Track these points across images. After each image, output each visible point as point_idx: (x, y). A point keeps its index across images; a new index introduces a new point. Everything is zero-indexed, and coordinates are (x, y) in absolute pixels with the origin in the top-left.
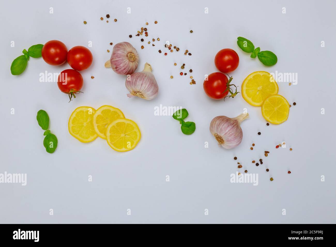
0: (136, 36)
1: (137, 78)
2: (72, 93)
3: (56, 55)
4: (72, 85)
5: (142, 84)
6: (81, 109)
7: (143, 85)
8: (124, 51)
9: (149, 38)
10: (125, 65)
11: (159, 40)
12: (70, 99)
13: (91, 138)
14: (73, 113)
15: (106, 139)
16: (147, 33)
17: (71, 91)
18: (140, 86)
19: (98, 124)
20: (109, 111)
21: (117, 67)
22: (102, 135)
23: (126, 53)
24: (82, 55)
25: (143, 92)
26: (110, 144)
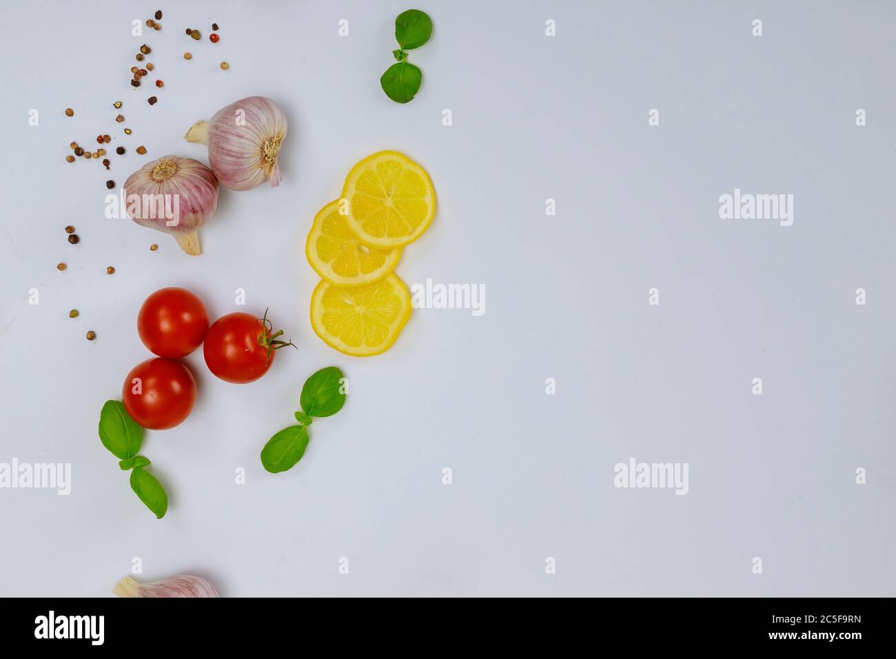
0: (108, 168)
1: (222, 150)
2: (270, 341)
3: (163, 387)
4: (248, 341)
5: (237, 136)
6: (318, 321)
7: (240, 132)
8: (144, 189)
9: (115, 132)
10: (185, 186)
11: (119, 104)
12: (287, 345)
13: (398, 291)
14: (329, 344)
15: (402, 249)
16: (100, 137)
17: (264, 343)
18: (243, 140)
19: (359, 271)
20: (321, 241)
21: (193, 209)
22: (390, 260)
23: (151, 184)
24: (163, 312)
25: (263, 137)
26: (412, 237)
